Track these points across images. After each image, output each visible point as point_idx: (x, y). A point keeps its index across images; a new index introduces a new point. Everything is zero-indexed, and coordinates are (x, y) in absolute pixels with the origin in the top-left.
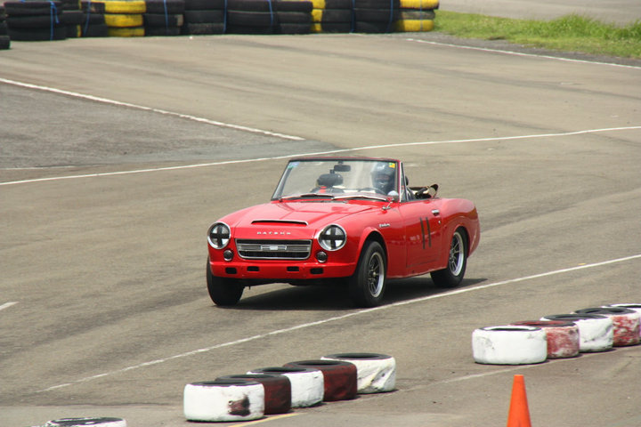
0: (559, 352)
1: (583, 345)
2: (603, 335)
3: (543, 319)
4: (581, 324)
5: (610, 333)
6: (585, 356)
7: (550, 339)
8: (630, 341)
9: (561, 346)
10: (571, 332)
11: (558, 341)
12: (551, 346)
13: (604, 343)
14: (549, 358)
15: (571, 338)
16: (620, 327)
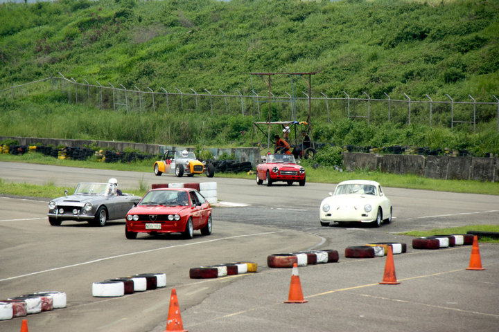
0: (18, 314)
1: (29, 311)
2: (37, 306)
3: (9, 299)
4: (27, 301)
5: (40, 305)
6: (29, 316)
7: (14, 308)
8: (48, 309)
9: (19, 311)
10: (24, 305)
11: (17, 309)
12: (14, 312)
13: (38, 309)
14: (13, 317)
15: (23, 307)
16: (44, 302)
